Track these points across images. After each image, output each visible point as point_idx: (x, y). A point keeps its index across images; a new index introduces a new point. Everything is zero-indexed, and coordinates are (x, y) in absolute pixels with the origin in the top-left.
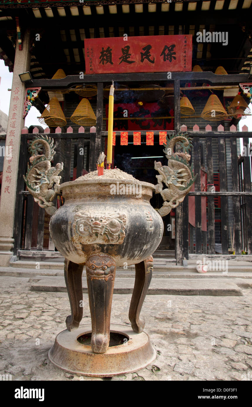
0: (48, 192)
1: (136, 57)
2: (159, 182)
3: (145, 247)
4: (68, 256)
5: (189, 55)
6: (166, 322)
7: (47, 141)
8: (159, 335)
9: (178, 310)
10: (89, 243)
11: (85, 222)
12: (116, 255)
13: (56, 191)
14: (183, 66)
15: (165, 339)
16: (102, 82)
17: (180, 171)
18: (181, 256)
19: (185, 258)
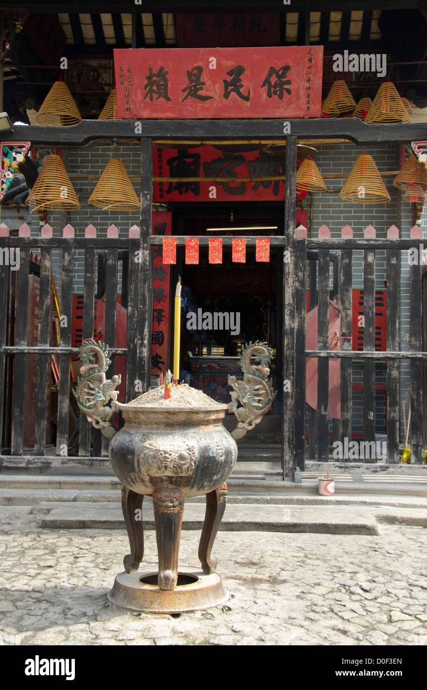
0: (104, 411)
1: (214, 89)
2: (232, 399)
3: (215, 478)
4: (132, 486)
5: (315, 86)
6: (249, 567)
7: (101, 348)
8: (237, 581)
9: (271, 552)
10: (157, 475)
11: (154, 454)
12: (184, 486)
13: (113, 409)
14: (304, 107)
15: (243, 585)
16: (149, 137)
17: (257, 387)
18: (291, 464)
19: (298, 468)
